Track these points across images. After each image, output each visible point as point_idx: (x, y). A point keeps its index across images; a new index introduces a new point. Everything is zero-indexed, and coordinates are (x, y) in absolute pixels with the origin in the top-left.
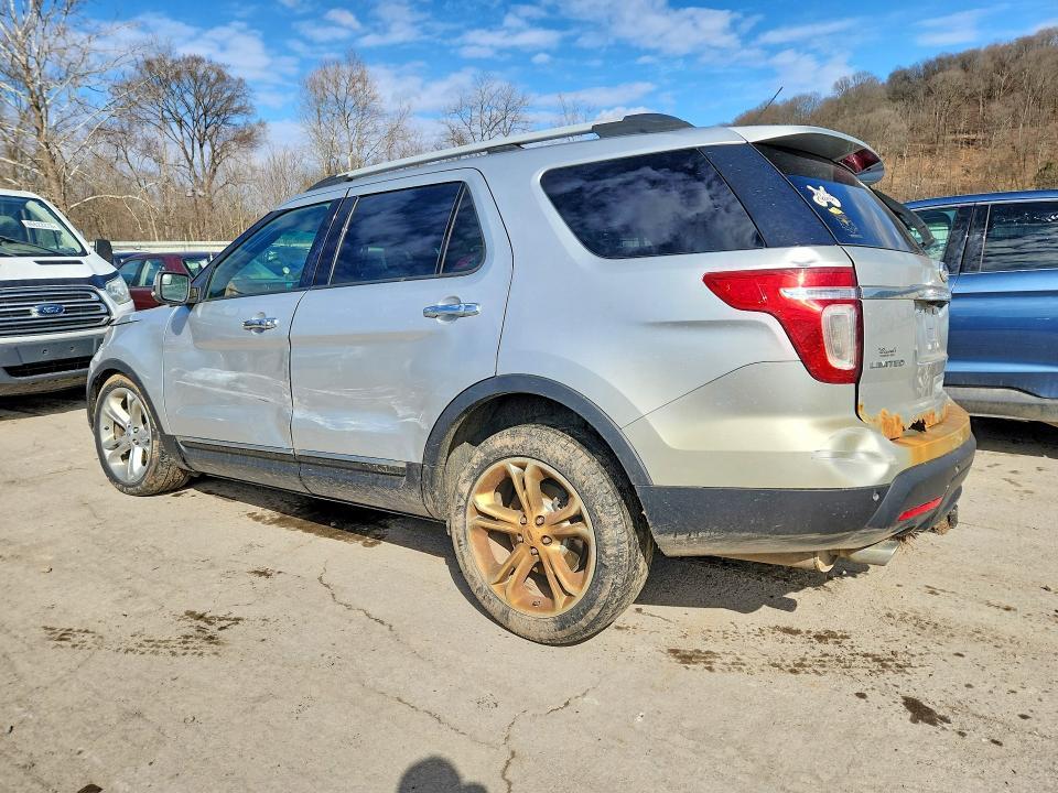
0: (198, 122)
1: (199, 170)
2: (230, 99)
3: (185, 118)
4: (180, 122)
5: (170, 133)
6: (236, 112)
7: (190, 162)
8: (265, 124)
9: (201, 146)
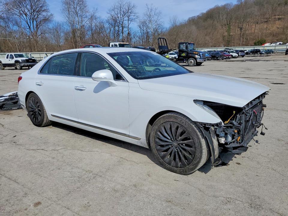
0: (31, 14)
1: (32, 30)
2: (41, 7)
3: (27, 13)
4: (26, 15)
5: (23, 18)
6: (43, 11)
7: (30, 27)
8: (53, 15)
9: (33, 22)
